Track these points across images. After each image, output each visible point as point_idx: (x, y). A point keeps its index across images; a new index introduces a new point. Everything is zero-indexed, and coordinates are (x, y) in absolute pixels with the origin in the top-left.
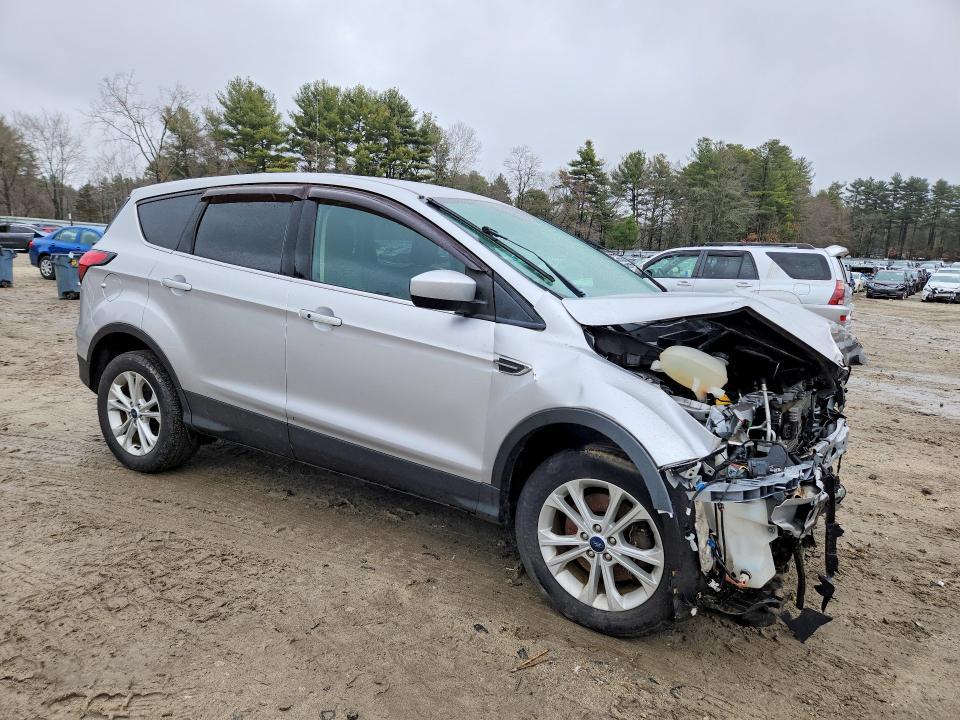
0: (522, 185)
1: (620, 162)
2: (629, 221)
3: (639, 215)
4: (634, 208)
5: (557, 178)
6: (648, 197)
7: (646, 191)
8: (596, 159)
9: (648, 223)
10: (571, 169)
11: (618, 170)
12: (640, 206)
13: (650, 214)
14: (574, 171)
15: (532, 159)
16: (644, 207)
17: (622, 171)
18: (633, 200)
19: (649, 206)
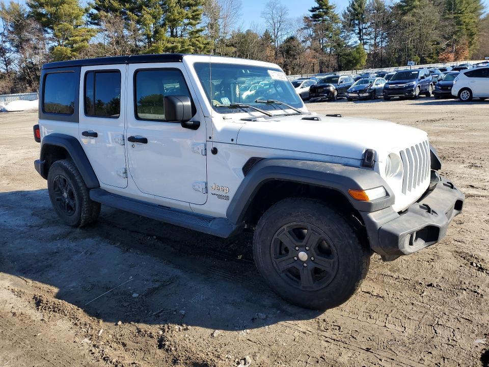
0: (276, 31)
1: (348, 5)
2: (358, 49)
3: (365, 44)
4: (361, 39)
5: (302, 21)
6: (370, 29)
7: (369, 24)
8: (330, 4)
9: (372, 48)
10: (311, 14)
11: (346, 11)
12: (365, 37)
13: (373, 42)
14: (314, 15)
15: (282, 9)
16: (368, 37)
17: (349, 11)
18: (359, 33)
19: (372, 36)
